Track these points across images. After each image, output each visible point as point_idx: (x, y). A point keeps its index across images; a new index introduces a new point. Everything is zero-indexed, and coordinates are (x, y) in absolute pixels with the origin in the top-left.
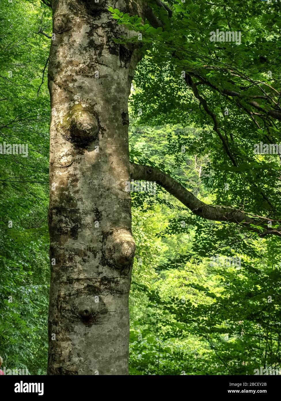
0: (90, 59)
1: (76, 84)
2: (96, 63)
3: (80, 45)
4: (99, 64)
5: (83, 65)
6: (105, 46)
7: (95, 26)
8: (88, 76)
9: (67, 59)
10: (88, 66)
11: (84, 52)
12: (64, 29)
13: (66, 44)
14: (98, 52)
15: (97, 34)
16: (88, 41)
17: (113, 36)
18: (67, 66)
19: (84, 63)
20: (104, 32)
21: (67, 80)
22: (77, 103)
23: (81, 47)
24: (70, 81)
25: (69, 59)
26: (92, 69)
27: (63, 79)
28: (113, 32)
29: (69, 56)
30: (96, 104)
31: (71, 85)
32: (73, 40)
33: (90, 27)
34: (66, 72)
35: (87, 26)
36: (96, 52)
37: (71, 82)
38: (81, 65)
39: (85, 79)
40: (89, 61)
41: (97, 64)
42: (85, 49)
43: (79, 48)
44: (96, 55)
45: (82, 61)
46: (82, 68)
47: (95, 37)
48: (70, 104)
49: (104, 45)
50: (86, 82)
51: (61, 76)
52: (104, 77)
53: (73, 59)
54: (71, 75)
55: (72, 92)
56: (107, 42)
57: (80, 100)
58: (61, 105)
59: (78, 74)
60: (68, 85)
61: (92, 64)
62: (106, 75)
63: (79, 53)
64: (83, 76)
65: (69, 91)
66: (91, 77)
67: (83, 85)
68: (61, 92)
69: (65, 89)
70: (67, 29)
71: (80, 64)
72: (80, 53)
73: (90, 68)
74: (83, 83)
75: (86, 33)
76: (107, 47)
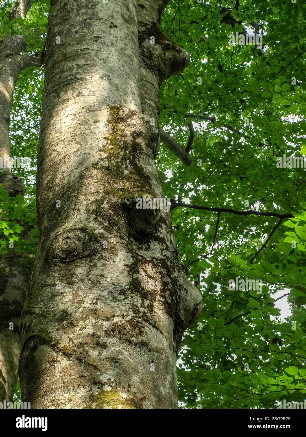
0: (134, 312)
1: (106, 353)
2: (145, 320)
3: (113, 284)
4: (150, 324)
5: (121, 319)
6: (158, 297)
7: (140, 258)
8: (129, 342)
9: (85, 305)
10: (129, 322)
11: (122, 297)
12: (79, 254)
13: (82, 280)
14: (147, 303)
15: (145, 272)
16: (129, 279)
17: (171, 284)
18: (86, 319)
19: (123, 316)
20: (157, 273)
21: (86, 343)
22: (107, 388)
23: (115, 288)
24: (92, 345)
25: (90, 306)
26: (137, 330)
27: (75, 341)
28: (170, 276)
29: (90, 301)
30: (145, 398)
31: (94, 353)
32: (98, 273)
33: (132, 257)
34: (82, 328)
35: (126, 254)
36: (143, 303)
37: (94, 348)
38: (116, 319)
39: (125, 346)
40: (132, 314)
41: (147, 324)
42: (123, 292)
43: (111, 289)
44: (144, 307)
45: (118, 313)
46: (119, 323)
47: (142, 276)
48: (91, 390)
49: (156, 294)
50: (125, 353)
51: (72, 336)
52: (157, 351)
53: (98, 306)
54: (93, 335)
55: (96, 368)
56: (162, 291)
57: (114, 385)
58: (68, 392)
59: (110, 335)
60: (87, 352)
61: (138, 322)
62: (161, 349)
63: (111, 298)
64: (120, 339)
65: (89, 364)
66: (136, 344)
67: (120, 357)
68: (69, 365)
69: (79, 360)
70: (86, 253)
71: (113, 316)
72: (114, 298)
73: (135, 326)
74: (119, 352)
75: (126, 265)
76: (162, 299)
